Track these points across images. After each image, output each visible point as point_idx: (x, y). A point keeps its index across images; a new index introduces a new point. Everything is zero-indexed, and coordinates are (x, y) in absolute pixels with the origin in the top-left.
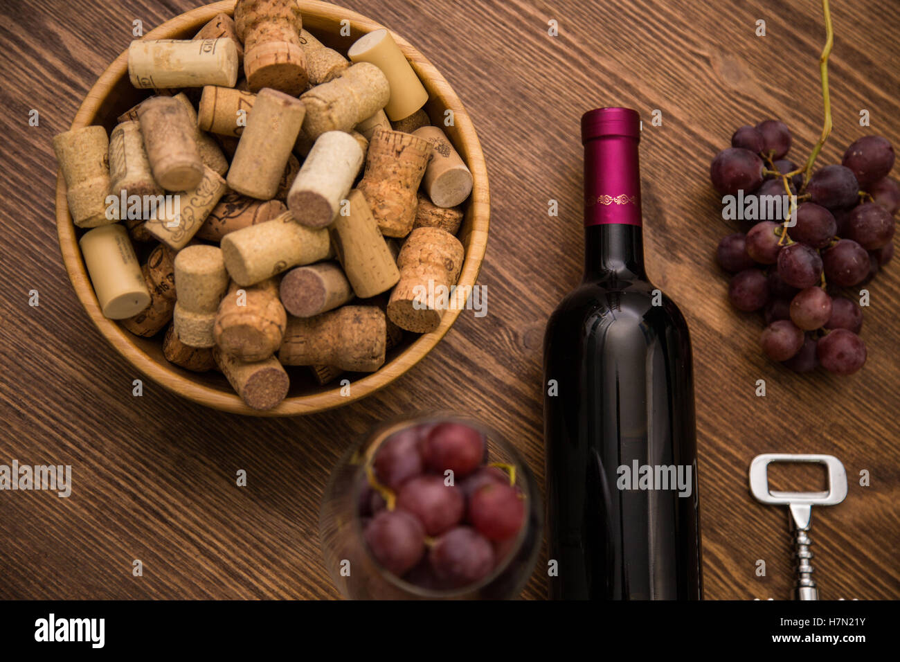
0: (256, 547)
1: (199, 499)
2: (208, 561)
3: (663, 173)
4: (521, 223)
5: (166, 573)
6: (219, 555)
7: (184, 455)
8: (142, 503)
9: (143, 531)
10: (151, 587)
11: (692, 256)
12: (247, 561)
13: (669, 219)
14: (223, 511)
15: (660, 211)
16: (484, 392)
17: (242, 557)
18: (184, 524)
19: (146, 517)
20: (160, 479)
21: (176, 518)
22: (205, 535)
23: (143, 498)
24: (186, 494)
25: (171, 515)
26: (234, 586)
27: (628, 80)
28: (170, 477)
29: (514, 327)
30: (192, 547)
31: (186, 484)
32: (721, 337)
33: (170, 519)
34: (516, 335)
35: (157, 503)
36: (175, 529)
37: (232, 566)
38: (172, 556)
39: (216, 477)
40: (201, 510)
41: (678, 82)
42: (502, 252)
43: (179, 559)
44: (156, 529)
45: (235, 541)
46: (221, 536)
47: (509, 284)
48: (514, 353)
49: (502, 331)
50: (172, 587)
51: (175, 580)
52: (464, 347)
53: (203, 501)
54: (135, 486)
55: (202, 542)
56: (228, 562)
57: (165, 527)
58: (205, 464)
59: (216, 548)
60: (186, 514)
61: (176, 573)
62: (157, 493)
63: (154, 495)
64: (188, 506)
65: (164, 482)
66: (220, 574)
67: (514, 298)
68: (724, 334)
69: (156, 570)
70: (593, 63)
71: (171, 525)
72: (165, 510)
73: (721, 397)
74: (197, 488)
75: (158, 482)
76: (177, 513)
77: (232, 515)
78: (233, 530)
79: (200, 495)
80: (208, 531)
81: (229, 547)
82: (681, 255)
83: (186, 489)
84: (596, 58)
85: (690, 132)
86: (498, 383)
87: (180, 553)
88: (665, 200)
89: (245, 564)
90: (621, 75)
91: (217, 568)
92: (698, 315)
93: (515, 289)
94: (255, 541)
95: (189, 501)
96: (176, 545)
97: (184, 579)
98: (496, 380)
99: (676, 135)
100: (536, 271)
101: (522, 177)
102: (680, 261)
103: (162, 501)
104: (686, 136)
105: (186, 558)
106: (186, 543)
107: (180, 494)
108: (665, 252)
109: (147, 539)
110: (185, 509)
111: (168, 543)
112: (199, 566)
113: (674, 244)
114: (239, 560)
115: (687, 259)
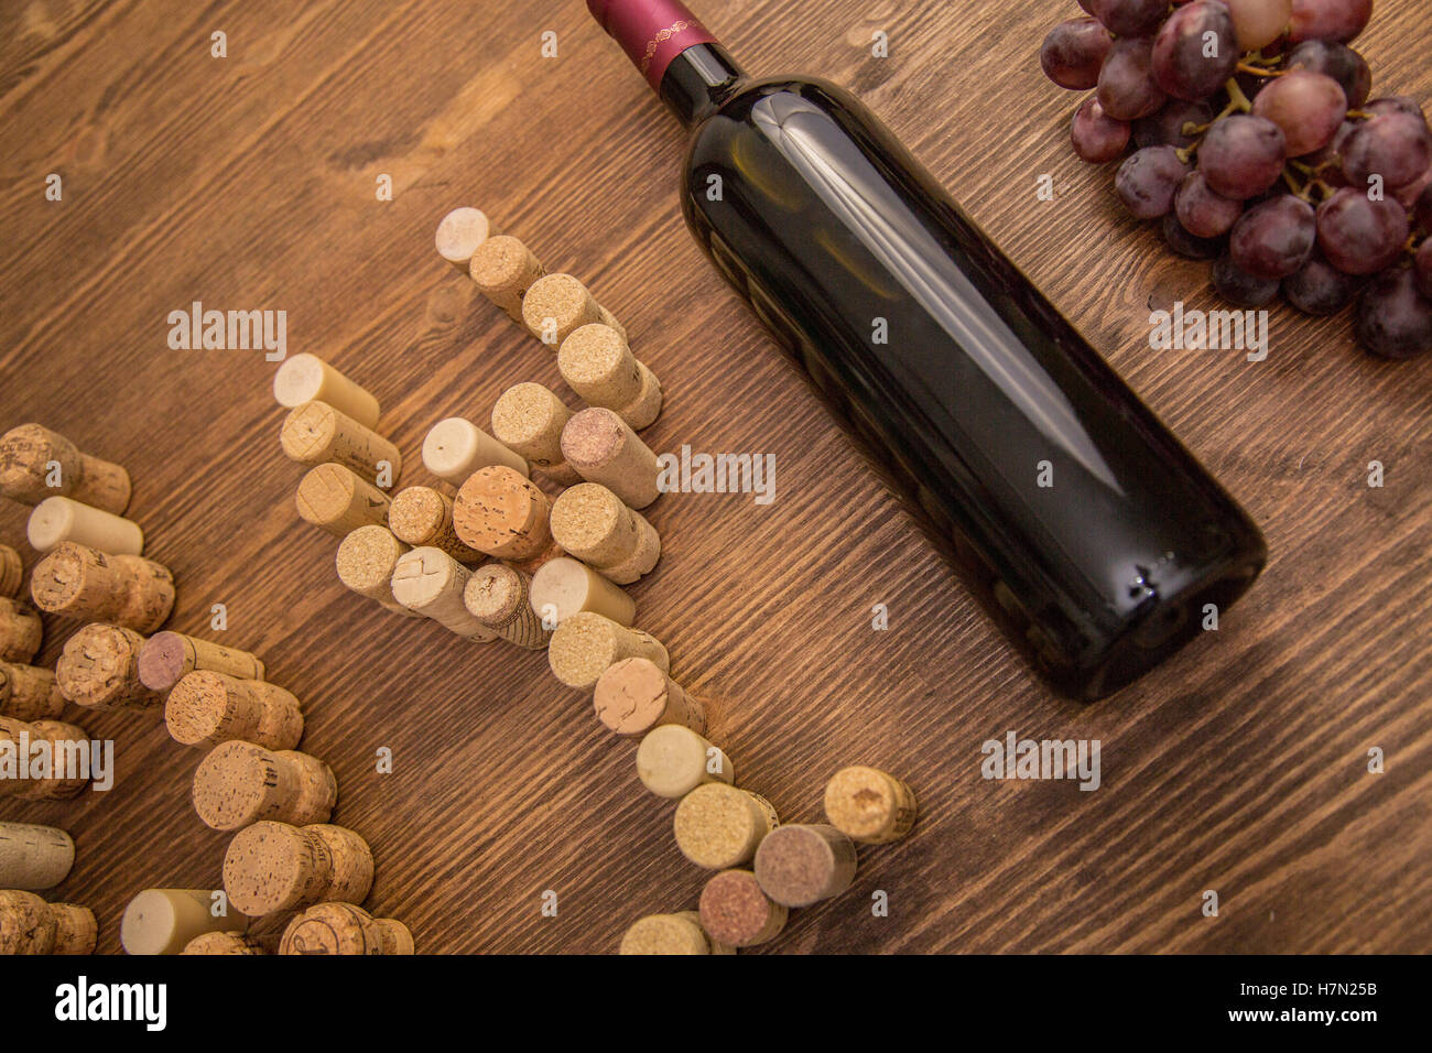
0: (565, 723)
1: (481, 785)
2: (560, 795)
3: (330, 138)
4: (319, 303)
5: (556, 859)
6: (559, 777)
7: (422, 791)
8: (459, 867)
9: (493, 875)
10: (567, 887)
11: (424, 118)
12: (578, 740)
13: (378, 138)
14: (507, 757)
15: (365, 146)
16: (482, 382)
17: (571, 746)
18: (505, 815)
19: (478, 866)
20: (439, 831)
21: (494, 824)
22: (527, 790)
23: (454, 863)
24: (469, 802)
25: (486, 831)
26: (603, 766)
27: (225, 163)
28: (440, 817)
29: (425, 330)
30: (537, 812)
31: (455, 800)
32: (519, 96)
33: (491, 834)
34: (433, 331)
35: (466, 845)
36: (506, 830)
37: (578, 762)
38: (538, 843)
39: (462, 754)
40: (496, 786)
41: (249, 112)
42: (340, 331)
43: (544, 835)
44: (496, 858)
45: (549, 749)
46: (535, 768)
47: (376, 329)
48: (452, 338)
49: (423, 346)
50: (576, 855)
51: (570, 847)
52: (425, 395)
53: (485, 781)
54: (435, 870)
55: (535, 797)
56: (570, 767)
57: (499, 843)
58: (441, 766)
59: (549, 778)
60: (493, 810)
61: (563, 843)
62: (454, 841)
63: (455, 846)
64: (484, 803)
65: (444, 828)
66: (583, 782)
67: (393, 326)
68: (517, 91)
69: (548, 872)
70: (195, 198)
71: (500, 834)
72: (477, 837)
73: (584, 104)
74: (467, 786)
75: (441, 837)
76: (488, 820)
77: (516, 745)
78: (534, 748)
79: (476, 782)
80: (524, 785)
81: (553, 760)
82: (419, 129)
83: (464, 799)
84: (191, 195)
85: (301, 105)
86: (480, 361)
87: (536, 832)
88: (357, 138)
89: (580, 744)
90: (218, 169)
91: (574, 784)
92: (488, 119)
93: (384, 322)
94: (557, 722)
95: (479, 800)
96: (525, 834)
97: (574, 834)
98: (474, 363)
99: (299, 120)
100: (375, 295)
101: (274, 294)
102: (424, 131)
103: (466, 838)
104: (304, 109)
105: (547, 825)
106: (528, 820)
107: (466, 811)
108: (409, 146)
109: (505, 873)
110: (486, 808)
111: (520, 845)
112: (564, 809)
113: (406, 135)
114: (574, 750)
115: (426, 123)
